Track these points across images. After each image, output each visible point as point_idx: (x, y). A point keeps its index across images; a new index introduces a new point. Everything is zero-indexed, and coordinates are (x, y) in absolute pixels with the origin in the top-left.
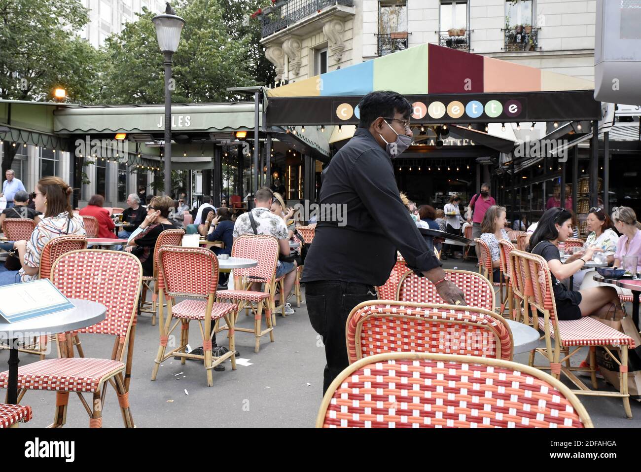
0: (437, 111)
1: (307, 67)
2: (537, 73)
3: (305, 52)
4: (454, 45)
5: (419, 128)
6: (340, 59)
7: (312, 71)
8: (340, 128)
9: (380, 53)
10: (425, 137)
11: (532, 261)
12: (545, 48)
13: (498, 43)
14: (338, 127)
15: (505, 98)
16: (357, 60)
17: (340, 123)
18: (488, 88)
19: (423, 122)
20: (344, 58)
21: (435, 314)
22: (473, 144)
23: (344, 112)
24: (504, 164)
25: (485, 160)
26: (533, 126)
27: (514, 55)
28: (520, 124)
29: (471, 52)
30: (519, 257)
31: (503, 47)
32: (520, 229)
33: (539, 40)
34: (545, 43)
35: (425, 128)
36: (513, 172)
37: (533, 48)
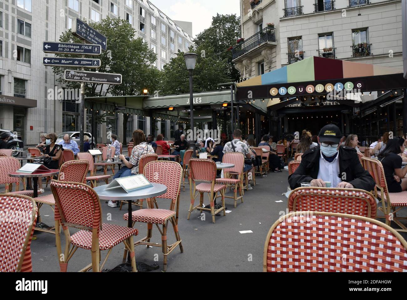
0: (320, 89)
1: (254, 72)
2: (371, 67)
3: (253, 64)
4: (327, 56)
5: (312, 97)
6: (270, 67)
7: (257, 73)
8: (272, 100)
9: (290, 63)
10: (314, 101)
11: (373, 162)
12: (374, 54)
13: (349, 53)
14: (271, 99)
15: (354, 81)
16: (279, 67)
17: (272, 97)
18: (345, 76)
19: (313, 94)
20: (272, 66)
21: (337, 193)
22: (339, 104)
23: (274, 92)
24: (356, 113)
25: (346, 111)
26: (370, 93)
27: (358, 58)
28: (363, 93)
29: (336, 59)
30: (366, 161)
31: (352, 55)
32: (366, 145)
33: (371, 50)
34: (374, 51)
35: (314, 97)
36: (361, 117)
37: (368, 54)
